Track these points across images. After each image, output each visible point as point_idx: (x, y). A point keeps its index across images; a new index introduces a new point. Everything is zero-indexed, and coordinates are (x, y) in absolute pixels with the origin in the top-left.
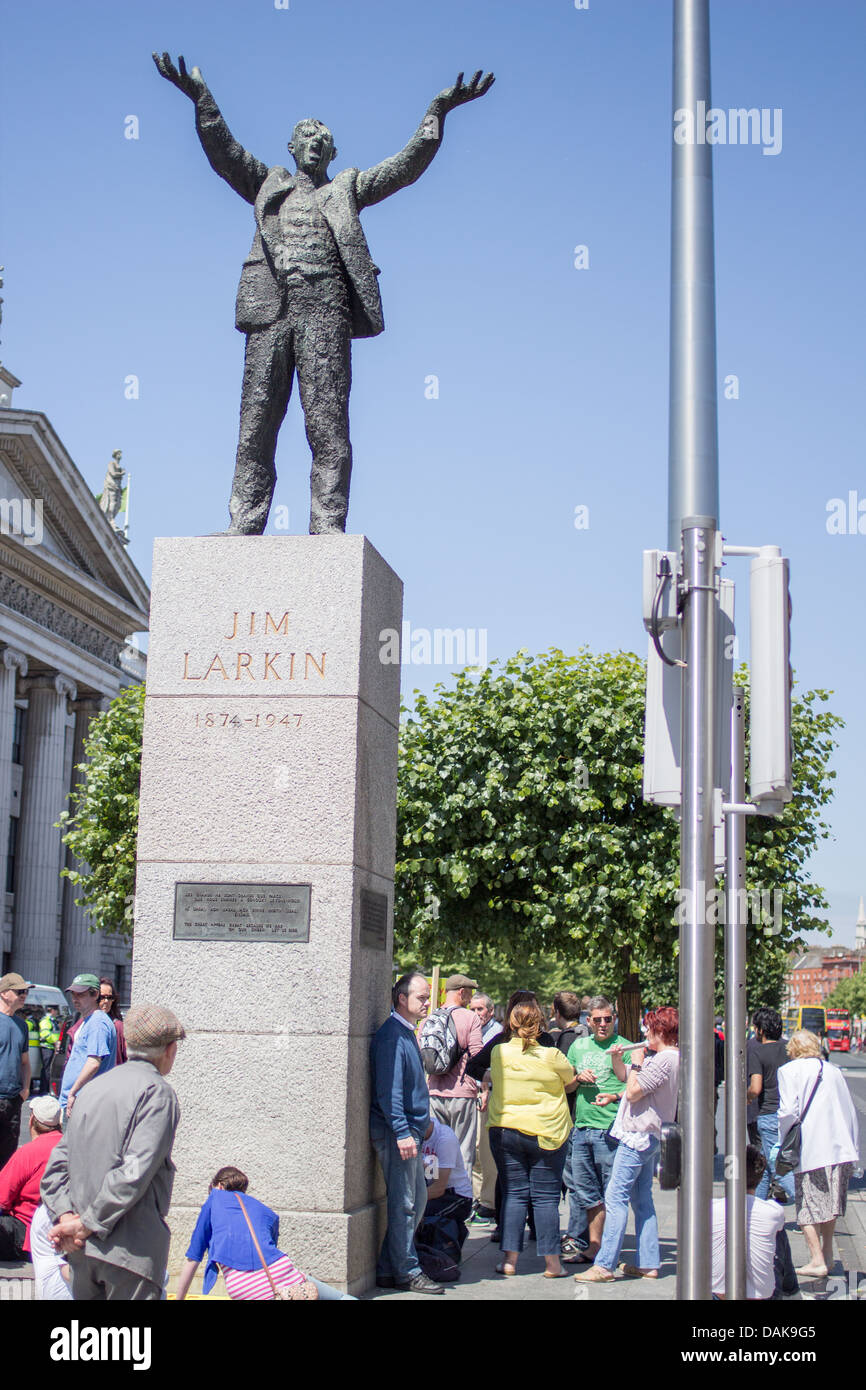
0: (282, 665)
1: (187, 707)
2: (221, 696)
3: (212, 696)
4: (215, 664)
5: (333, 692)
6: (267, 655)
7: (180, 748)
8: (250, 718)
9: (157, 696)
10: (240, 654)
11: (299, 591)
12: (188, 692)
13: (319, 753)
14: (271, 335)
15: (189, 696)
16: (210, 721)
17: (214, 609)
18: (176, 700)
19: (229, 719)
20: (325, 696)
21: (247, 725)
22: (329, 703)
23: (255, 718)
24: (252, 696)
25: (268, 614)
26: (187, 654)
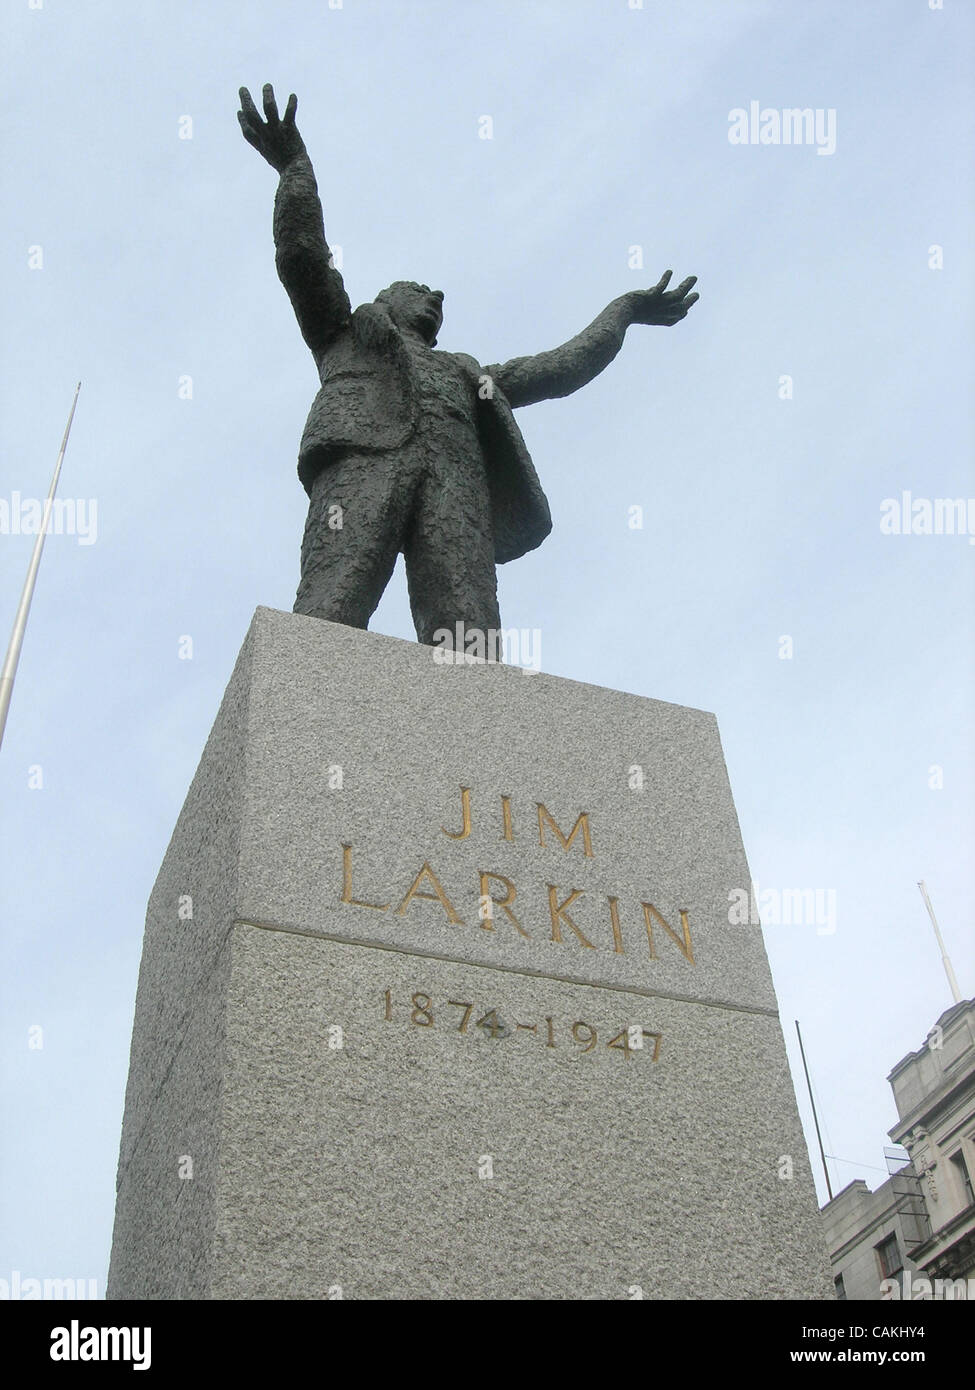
0: (589, 912)
1: (359, 968)
2: (447, 958)
3: (423, 954)
4: (423, 886)
5: (723, 993)
6: (552, 887)
7: (344, 1066)
8: (529, 1020)
9: (270, 927)
10: (482, 874)
11: (603, 779)
12: (355, 930)
13: (722, 1131)
14: (387, 466)
15: (356, 942)
16: (423, 1014)
17: (409, 769)
18: (325, 945)
19: (474, 1016)
20: (708, 1002)
21: (524, 1039)
22: (718, 1019)
23: (542, 1026)
24: (528, 972)
25: (540, 805)
26: (347, 847)
